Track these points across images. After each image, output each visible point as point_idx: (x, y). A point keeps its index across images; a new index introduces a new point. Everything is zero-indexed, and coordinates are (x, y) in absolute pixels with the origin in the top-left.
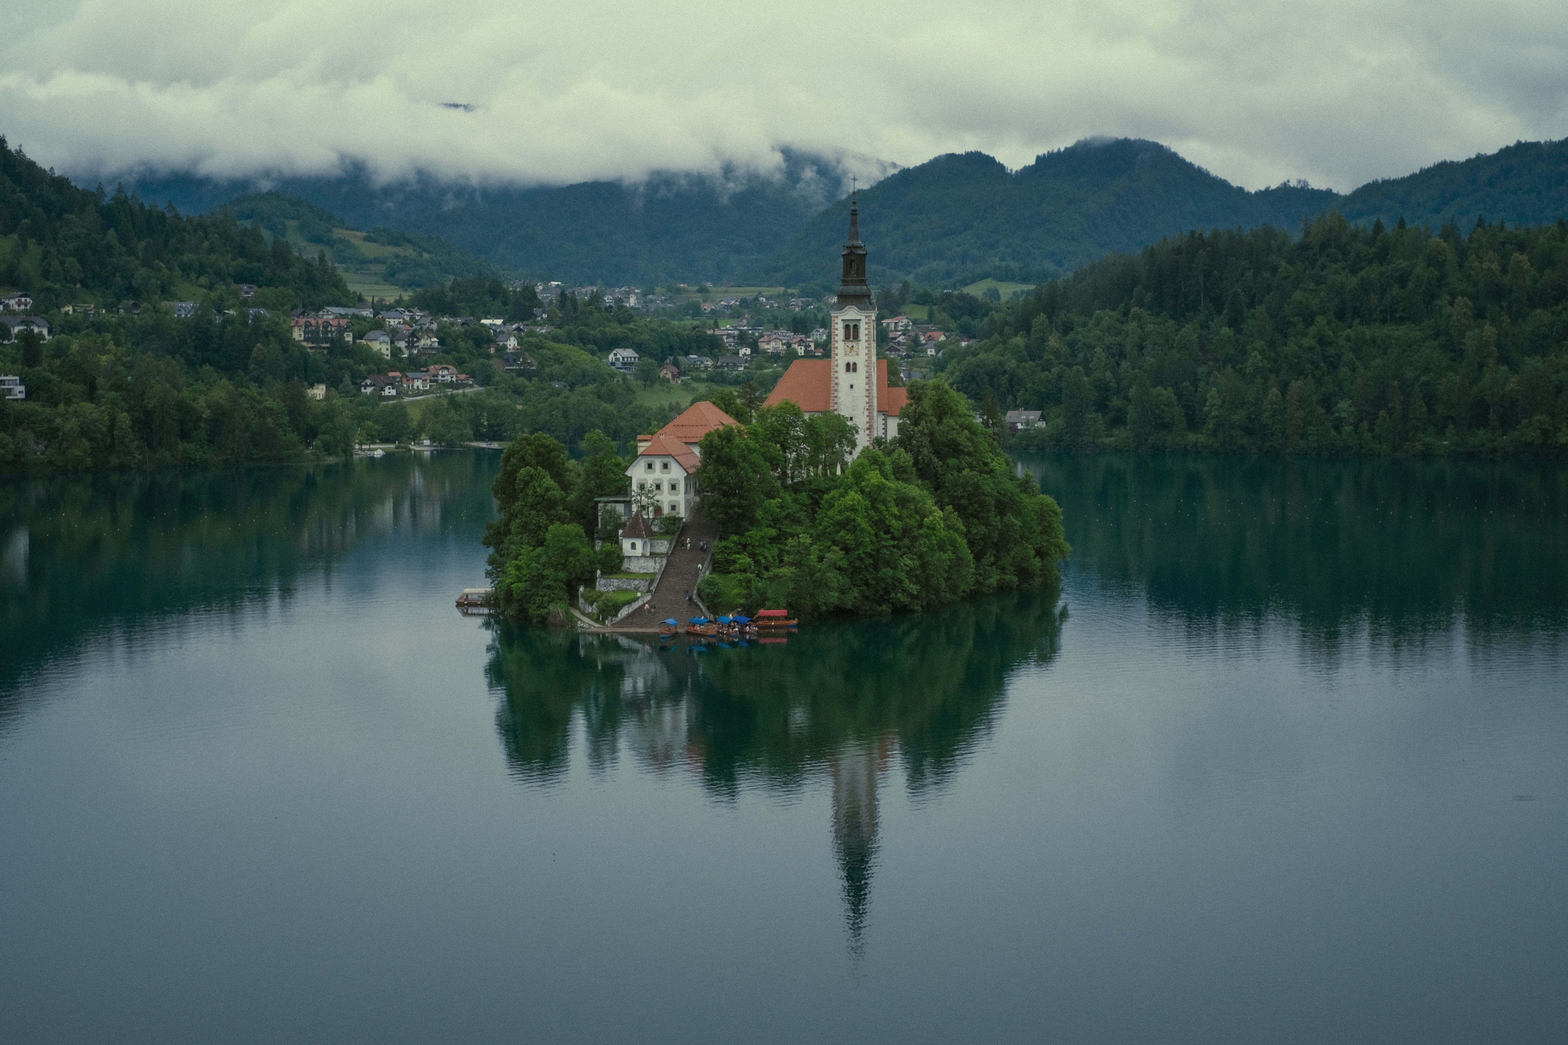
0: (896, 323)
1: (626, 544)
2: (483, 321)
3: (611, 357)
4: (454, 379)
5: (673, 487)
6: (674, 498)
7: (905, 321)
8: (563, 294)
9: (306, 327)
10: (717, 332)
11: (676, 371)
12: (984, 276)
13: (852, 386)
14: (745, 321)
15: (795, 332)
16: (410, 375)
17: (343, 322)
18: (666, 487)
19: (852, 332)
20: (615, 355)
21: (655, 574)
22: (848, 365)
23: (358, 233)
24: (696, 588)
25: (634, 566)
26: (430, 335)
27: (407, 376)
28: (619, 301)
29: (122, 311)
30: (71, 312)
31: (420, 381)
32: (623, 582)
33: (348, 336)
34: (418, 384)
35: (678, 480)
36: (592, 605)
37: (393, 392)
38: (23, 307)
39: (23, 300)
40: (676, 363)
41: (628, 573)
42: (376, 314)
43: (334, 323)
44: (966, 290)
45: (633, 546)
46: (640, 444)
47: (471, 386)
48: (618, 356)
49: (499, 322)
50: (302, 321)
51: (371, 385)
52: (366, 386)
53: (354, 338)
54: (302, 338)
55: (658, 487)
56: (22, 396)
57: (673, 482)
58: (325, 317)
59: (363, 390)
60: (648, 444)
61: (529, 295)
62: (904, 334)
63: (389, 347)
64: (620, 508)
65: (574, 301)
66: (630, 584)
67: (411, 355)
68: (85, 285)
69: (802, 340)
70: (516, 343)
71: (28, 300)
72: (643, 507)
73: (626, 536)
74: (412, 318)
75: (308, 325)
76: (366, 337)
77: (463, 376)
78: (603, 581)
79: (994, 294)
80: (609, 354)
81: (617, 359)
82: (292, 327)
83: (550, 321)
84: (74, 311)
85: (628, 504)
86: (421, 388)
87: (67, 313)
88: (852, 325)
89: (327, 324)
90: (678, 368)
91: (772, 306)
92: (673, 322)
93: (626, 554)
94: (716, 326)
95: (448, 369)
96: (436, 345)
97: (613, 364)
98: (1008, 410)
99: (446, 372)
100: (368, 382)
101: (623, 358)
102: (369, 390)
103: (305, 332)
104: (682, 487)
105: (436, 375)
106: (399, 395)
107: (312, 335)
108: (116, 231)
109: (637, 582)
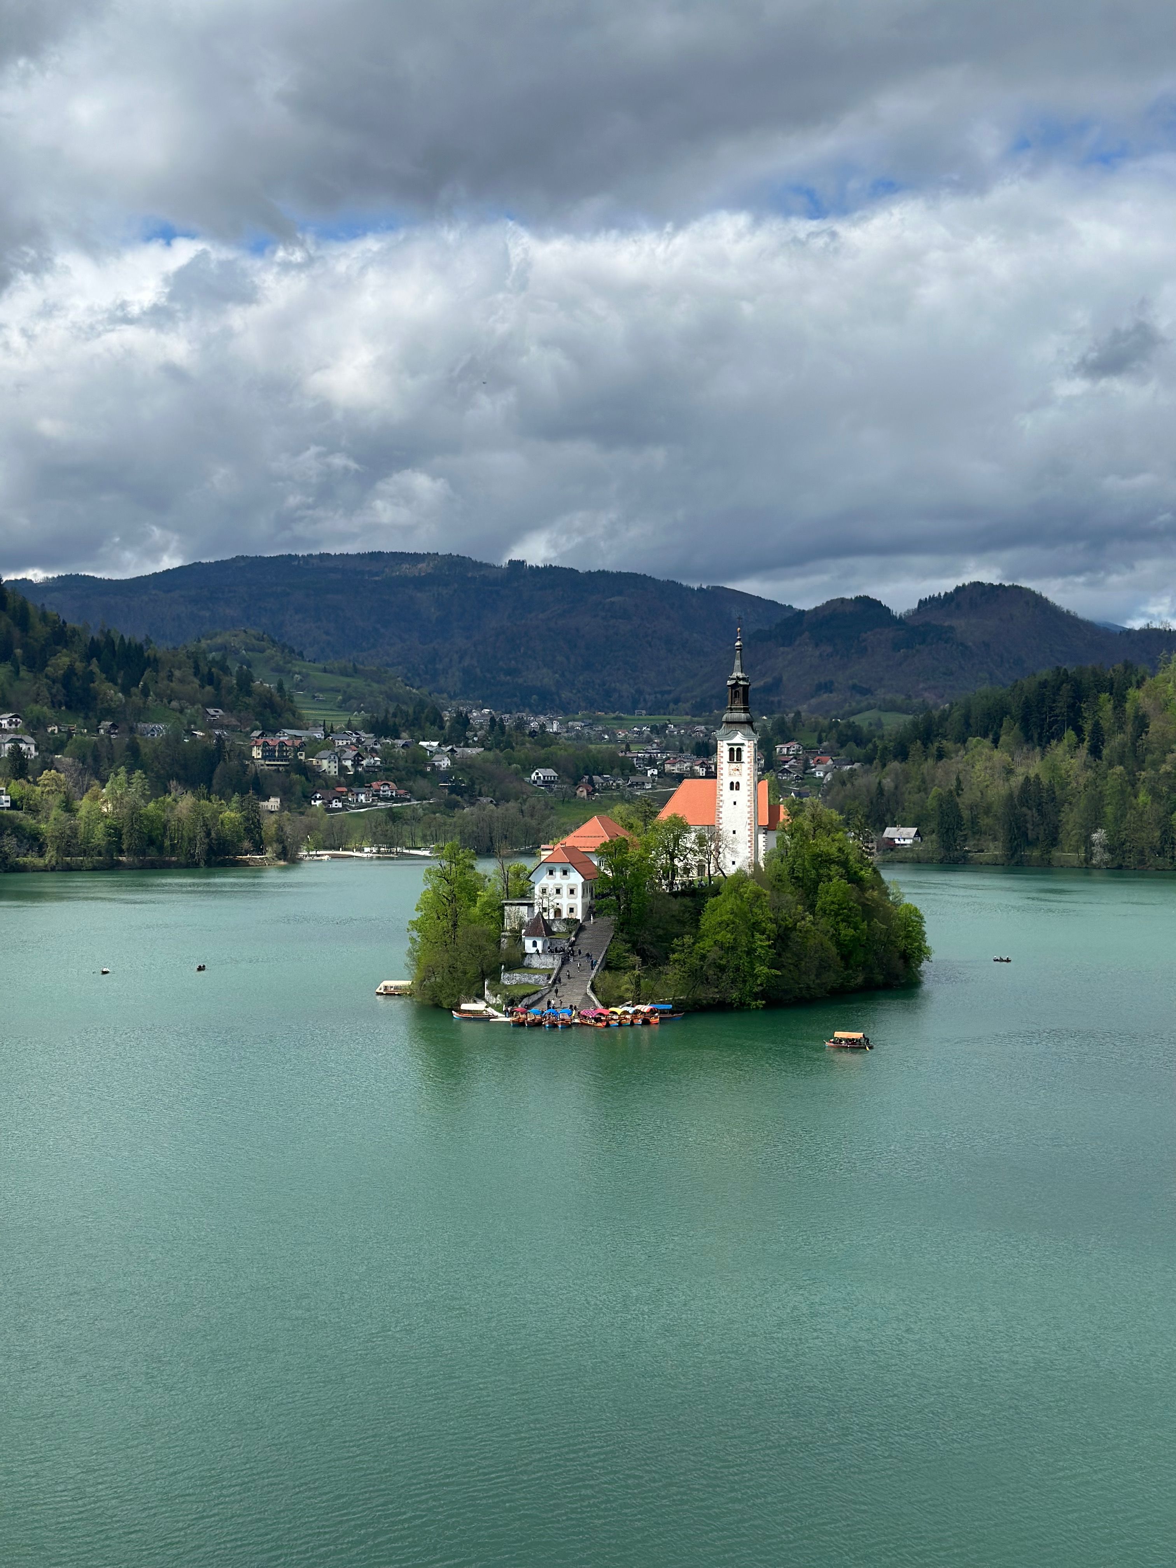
0: (788, 748)
1: (528, 943)
2: (421, 743)
3: (534, 776)
4: (394, 794)
5: (572, 892)
6: (572, 901)
7: (796, 746)
8: (493, 720)
9: (264, 746)
10: (629, 755)
11: (591, 789)
12: (869, 708)
13: (735, 803)
14: (655, 746)
15: (699, 755)
16: (355, 790)
17: (297, 743)
18: (565, 891)
19: (735, 755)
20: (537, 774)
21: (553, 969)
22: (732, 783)
23: (316, 665)
24: (590, 983)
25: (536, 962)
26: (374, 754)
27: (352, 791)
28: (543, 726)
29: (102, 731)
30: (56, 732)
31: (363, 795)
32: (525, 977)
33: (301, 755)
34: (362, 797)
35: (576, 885)
36: (496, 996)
37: (340, 805)
38: (13, 726)
39: (14, 720)
40: (591, 782)
41: (528, 967)
42: (327, 736)
43: (289, 743)
44: (852, 719)
45: (535, 944)
46: (543, 853)
47: (409, 800)
48: (540, 775)
49: (435, 744)
50: (261, 741)
51: (319, 799)
52: (316, 799)
53: (306, 757)
54: (260, 757)
55: (558, 891)
56: (8, 805)
57: (572, 887)
58: (282, 739)
59: (313, 803)
60: (550, 853)
61: (463, 722)
62: (795, 758)
63: (337, 765)
64: (524, 909)
65: (502, 727)
66: (530, 979)
67: (356, 772)
68: (69, 707)
69: (703, 763)
70: (449, 762)
71: (19, 720)
72: (545, 910)
73: (528, 935)
74: (358, 740)
75: (265, 744)
76: (317, 756)
77: (402, 792)
78: (507, 975)
79: (880, 725)
80: (532, 772)
81: (539, 778)
82: (251, 747)
83: (481, 743)
84: (59, 730)
85: (531, 905)
86: (364, 801)
87: (53, 732)
88: (735, 748)
89: (282, 744)
90: (593, 786)
91: (679, 732)
92: (590, 746)
93: (528, 951)
94: (628, 749)
95: (389, 785)
96: (379, 763)
97: (535, 782)
98: (886, 826)
99: (387, 788)
100: (318, 796)
101: (544, 777)
102: (318, 803)
103: (262, 751)
104: (579, 891)
105: (379, 791)
106: (344, 808)
107: (268, 754)
108: (98, 660)
109: (537, 977)
